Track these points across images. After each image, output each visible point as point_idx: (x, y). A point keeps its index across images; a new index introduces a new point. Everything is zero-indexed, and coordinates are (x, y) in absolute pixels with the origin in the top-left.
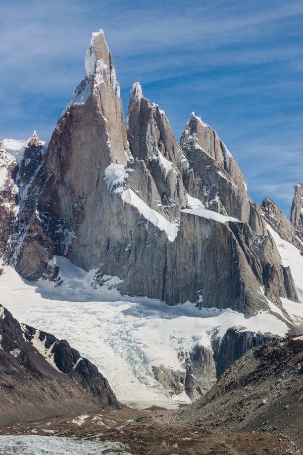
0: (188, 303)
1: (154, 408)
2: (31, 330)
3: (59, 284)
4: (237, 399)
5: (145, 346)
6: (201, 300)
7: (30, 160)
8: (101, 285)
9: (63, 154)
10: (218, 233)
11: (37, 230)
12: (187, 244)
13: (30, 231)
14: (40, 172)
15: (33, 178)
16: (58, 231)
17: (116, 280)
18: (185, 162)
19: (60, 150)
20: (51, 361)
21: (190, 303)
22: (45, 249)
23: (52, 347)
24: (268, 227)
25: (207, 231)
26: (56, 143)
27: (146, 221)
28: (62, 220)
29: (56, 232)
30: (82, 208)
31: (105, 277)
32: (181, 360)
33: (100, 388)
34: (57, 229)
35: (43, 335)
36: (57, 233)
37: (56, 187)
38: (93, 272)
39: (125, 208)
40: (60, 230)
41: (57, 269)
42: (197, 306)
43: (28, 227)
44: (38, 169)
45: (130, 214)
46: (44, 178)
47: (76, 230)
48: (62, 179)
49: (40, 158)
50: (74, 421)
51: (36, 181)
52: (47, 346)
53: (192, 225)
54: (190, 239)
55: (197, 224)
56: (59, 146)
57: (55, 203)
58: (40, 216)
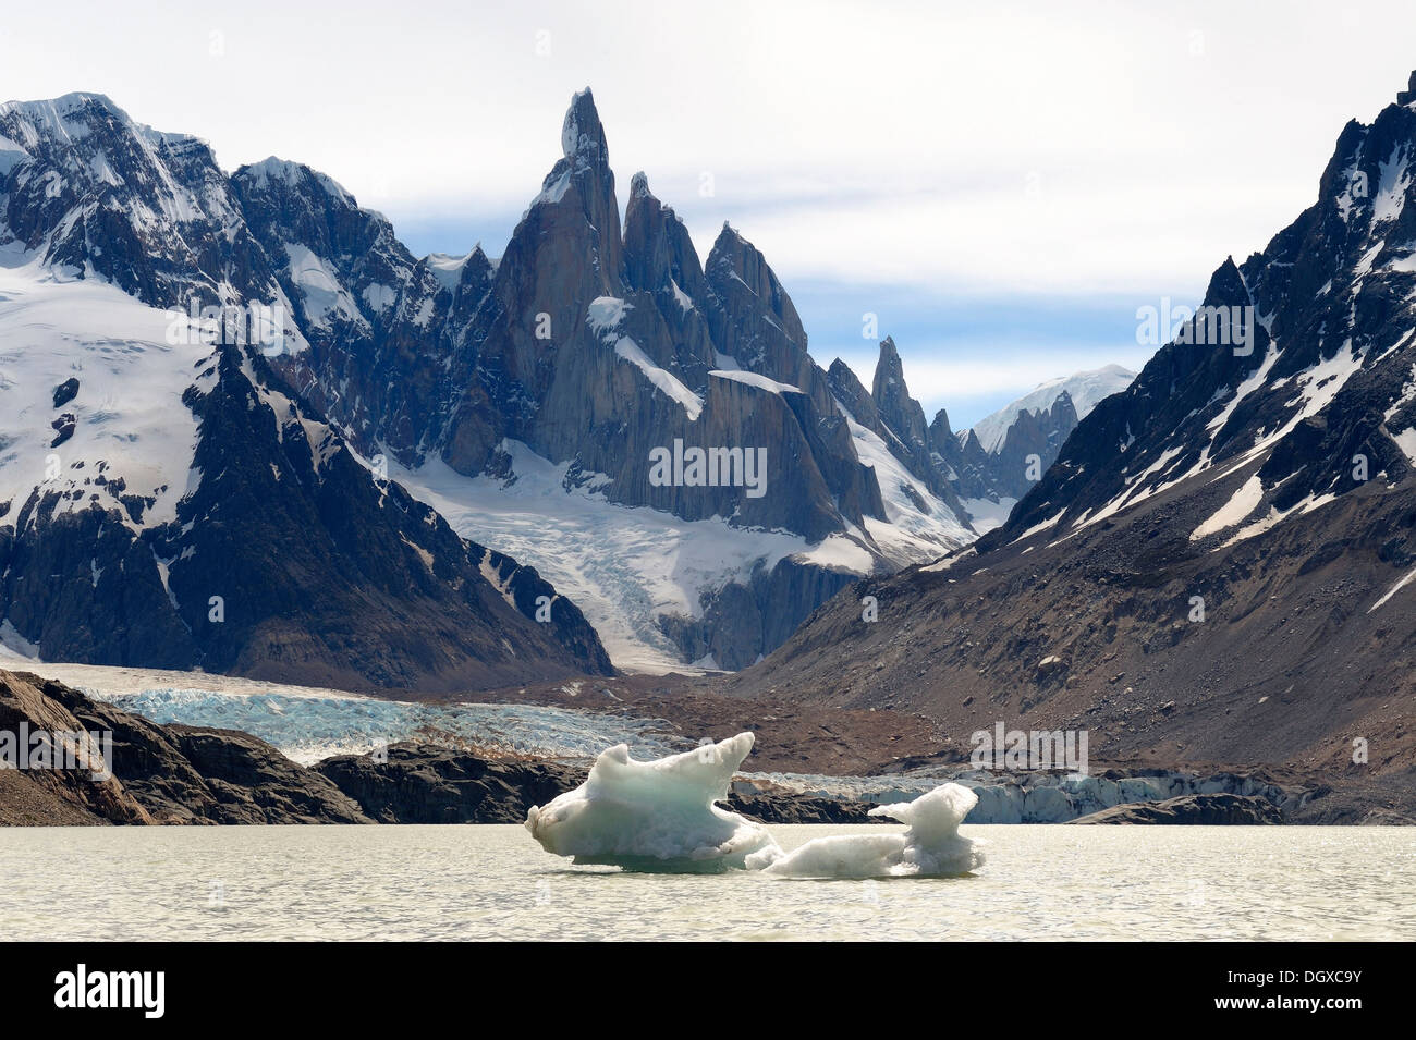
0: (716, 518)
1: (672, 675)
2: (478, 550)
3: (512, 483)
4: (830, 660)
5: (650, 583)
6: (737, 513)
7: (470, 287)
8: (578, 486)
9: (523, 278)
10: (767, 408)
11: (478, 396)
12: (717, 424)
13: (467, 398)
14: (485, 306)
15: (474, 316)
16: (512, 400)
17: (601, 479)
18: (713, 299)
19: (518, 272)
20: (510, 599)
21: (720, 518)
22: (490, 427)
23: (512, 576)
24: (839, 405)
25: (749, 406)
26: (513, 262)
27: (653, 386)
28: (517, 382)
29: (509, 400)
30: (551, 365)
31: (585, 474)
32: (704, 607)
33: (586, 643)
34: (510, 396)
35: (497, 558)
36: (510, 403)
37: (510, 330)
38: (566, 465)
39: (618, 367)
40: (514, 399)
41: (508, 459)
42: (730, 523)
43: (463, 392)
44: (483, 301)
45: (627, 376)
46: (492, 315)
47: (540, 399)
48: (520, 319)
49: (486, 285)
50: (565, 689)
51: (478, 321)
52: (503, 576)
53: (727, 396)
54: (723, 418)
55: (736, 394)
56: (516, 266)
57: (508, 356)
58: (484, 375)
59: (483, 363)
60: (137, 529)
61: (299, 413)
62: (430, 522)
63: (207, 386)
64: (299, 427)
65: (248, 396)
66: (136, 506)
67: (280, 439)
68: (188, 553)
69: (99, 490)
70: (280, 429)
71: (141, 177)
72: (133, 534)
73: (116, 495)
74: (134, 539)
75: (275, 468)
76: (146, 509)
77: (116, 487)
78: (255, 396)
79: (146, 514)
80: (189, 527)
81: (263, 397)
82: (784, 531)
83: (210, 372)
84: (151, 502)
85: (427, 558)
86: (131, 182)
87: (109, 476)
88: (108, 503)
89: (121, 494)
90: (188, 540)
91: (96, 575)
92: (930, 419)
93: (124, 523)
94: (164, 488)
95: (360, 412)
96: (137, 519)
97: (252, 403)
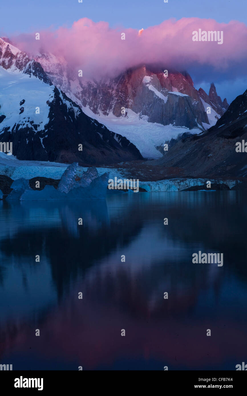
0: (170, 125)
2: (114, 133)
3: (127, 118)
6: (174, 124)
8: (141, 119)
10: (181, 100)
11: (120, 99)
12: (170, 104)
13: (117, 100)
15: (119, 81)
17: (146, 117)
18: (172, 75)
20: (120, 144)
23: (121, 139)
24: (200, 98)
25: (177, 100)
27: (156, 96)
28: (129, 96)
31: (143, 116)
34: (127, 99)
35: (118, 135)
37: (127, 84)
38: (139, 114)
39: (149, 92)
40: (128, 100)
41: (127, 113)
42: (173, 126)
45: (151, 94)
51: (120, 83)
52: (119, 139)
53: (172, 97)
54: (171, 102)
55: (174, 97)
57: (126, 90)
58: (121, 95)
59: (121, 92)
60: (36, 131)
61: (72, 105)
62: (103, 128)
63: (51, 100)
64: (72, 108)
65: (60, 102)
66: (36, 126)
67: (68, 111)
68: (46, 136)
69: (28, 123)
70: (68, 109)
71: (45, 54)
72: (35, 133)
73: (31, 124)
74: (35, 134)
75: (65, 117)
76: (38, 127)
77: (32, 122)
78: (62, 102)
79: (38, 128)
80: (46, 131)
81: (64, 102)
82: (184, 127)
83: (52, 97)
84: (39, 126)
85: (101, 136)
86: (43, 55)
87: (30, 120)
88: (30, 126)
89: (33, 124)
90: (46, 133)
91: (27, 142)
92: (223, 100)
93: (33, 130)
94: (42, 122)
95: (94, 104)
96: (36, 129)
97: (61, 104)
